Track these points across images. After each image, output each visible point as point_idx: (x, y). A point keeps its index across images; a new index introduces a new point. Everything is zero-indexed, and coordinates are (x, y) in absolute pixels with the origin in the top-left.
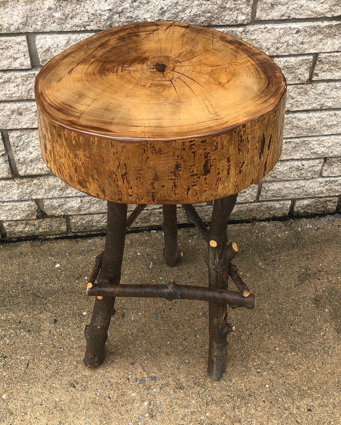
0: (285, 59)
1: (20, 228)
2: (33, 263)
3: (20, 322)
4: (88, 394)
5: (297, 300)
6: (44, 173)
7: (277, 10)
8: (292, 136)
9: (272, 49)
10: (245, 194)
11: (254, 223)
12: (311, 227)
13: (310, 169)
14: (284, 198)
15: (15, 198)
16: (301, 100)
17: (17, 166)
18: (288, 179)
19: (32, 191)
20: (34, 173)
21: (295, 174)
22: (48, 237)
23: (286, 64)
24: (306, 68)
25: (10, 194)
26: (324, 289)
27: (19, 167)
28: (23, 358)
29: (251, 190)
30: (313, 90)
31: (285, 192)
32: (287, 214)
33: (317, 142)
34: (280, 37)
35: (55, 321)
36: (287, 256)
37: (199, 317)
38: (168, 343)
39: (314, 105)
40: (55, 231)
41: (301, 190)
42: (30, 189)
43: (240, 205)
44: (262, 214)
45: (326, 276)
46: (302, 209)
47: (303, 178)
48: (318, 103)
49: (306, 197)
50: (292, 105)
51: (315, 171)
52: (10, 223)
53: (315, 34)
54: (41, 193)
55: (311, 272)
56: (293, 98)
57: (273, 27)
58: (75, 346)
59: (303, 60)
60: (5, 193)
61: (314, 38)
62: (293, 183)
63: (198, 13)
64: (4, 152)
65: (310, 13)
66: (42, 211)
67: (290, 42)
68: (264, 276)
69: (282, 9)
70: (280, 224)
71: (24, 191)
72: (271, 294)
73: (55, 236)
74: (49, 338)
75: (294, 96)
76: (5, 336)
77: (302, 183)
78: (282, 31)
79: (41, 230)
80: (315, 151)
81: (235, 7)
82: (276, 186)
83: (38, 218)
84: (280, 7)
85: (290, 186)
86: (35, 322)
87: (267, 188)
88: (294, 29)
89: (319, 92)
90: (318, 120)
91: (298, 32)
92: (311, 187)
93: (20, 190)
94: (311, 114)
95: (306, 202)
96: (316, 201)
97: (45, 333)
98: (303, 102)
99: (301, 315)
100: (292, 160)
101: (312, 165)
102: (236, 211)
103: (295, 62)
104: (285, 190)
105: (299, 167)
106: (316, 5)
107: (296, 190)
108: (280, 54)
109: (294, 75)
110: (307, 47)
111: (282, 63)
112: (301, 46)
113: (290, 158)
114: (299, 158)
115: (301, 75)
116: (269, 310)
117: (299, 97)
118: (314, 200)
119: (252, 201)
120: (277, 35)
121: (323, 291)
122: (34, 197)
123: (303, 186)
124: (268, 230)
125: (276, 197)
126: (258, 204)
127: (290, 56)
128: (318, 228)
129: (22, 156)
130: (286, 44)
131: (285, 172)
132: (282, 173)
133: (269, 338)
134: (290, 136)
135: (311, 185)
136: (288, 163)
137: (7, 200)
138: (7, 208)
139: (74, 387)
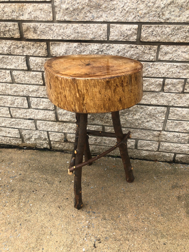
0: (171, 80)
1: (57, 145)
2: (59, 160)
3: (46, 179)
4: (64, 212)
5: (169, 195)
6: (68, 120)
7: (168, 56)
8: (175, 119)
9: (165, 74)
10: (152, 146)
11: (156, 161)
12: (183, 167)
13: (183, 138)
14: (170, 152)
15: (56, 130)
16: (179, 101)
17: (58, 116)
18: (173, 141)
19: (63, 128)
20: (64, 120)
21: (176, 140)
22: (67, 152)
23: (172, 82)
24: (181, 85)
25: (55, 128)
26: (184, 194)
27: (59, 117)
28: (43, 192)
29: (155, 144)
30: (184, 97)
31: (171, 148)
32: (172, 160)
33: (186, 124)
34: (169, 69)
35: (60, 182)
36: (168, 177)
37: (121, 193)
38: (104, 200)
39: (185, 104)
40: (71, 149)
41: (179, 149)
42: (62, 127)
43: (150, 152)
44: (160, 158)
45: (186, 188)
46: (179, 159)
47: (180, 142)
48: (187, 104)
49: (181, 153)
50: (175, 103)
51: (185, 139)
52: (54, 142)
53: (185, 69)
54: (66, 130)
55: (178, 185)
56: (175, 100)
57: (166, 63)
58: (65, 192)
59: (180, 81)
60: (53, 127)
61: (185, 71)
62: (175, 144)
63: (133, 54)
64: (54, 109)
65: (183, 58)
66: (66, 139)
67: (174, 72)
68: (155, 182)
69: (170, 56)
70: (168, 164)
71: (60, 128)
72: (157, 190)
73: (70, 152)
74: (56, 187)
75: (175, 99)
76: (39, 183)
77: (179, 145)
78: (170, 66)
79: (65, 148)
80: (185, 128)
81: (149, 53)
82: (167, 144)
83: (64, 142)
84: (169, 54)
85: (173, 145)
86: (52, 181)
87: (162, 145)
88: (175, 65)
89: (187, 98)
90: (186, 112)
91: (177, 67)
92: (184, 148)
93: (58, 127)
94: (183, 109)
95: (181, 156)
96: (186, 156)
97: (55, 185)
98: (180, 102)
99: (169, 202)
100: (175, 132)
101: (184, 136)
102: (148, 154)
103: (176, 82)
104: (171, 147)
105: (178, 135)
106: (185, 55)
107: (177, 148)
108: (169, 77)
109: (175, 88)
110: (181, 75)
111: (170, 81)
112: (178, 74)
113: (174, 130)
114: (178, 131)
115: (179, 88)
116: (154, 196)
117: (178, 100)
118: (185, 155)
119: (156, 150)
120: (167, 68)
121: (183, 194)
122: (64, 132)
123: (180, 147)
124: (162, 165)
125: (166, 150)
126: (158, 152)
127: (174, 78)
128: (186, 169)
129: (60, 112)
130: (171, 72)
131: (171, 137)
132: (169, 137)
133: (151, 208)
134: (173, 119)
135: (184, 147)
136: (173, 133)
137: (53, 131)
138: (53, 135)
139: (60, 208)
